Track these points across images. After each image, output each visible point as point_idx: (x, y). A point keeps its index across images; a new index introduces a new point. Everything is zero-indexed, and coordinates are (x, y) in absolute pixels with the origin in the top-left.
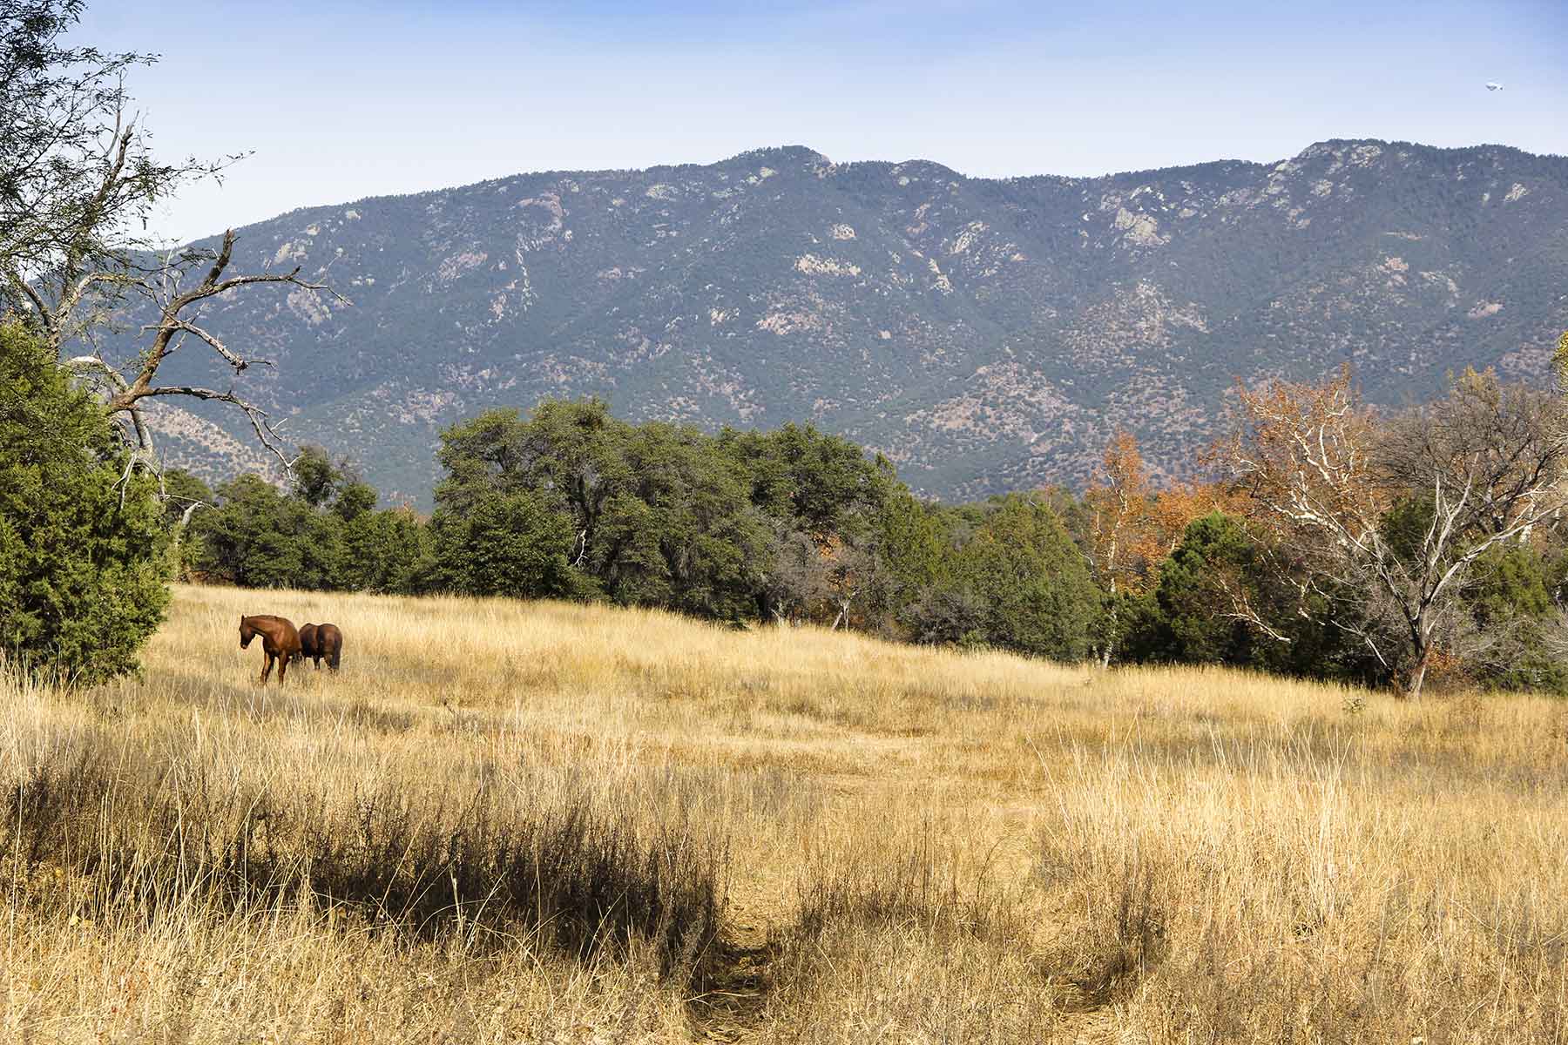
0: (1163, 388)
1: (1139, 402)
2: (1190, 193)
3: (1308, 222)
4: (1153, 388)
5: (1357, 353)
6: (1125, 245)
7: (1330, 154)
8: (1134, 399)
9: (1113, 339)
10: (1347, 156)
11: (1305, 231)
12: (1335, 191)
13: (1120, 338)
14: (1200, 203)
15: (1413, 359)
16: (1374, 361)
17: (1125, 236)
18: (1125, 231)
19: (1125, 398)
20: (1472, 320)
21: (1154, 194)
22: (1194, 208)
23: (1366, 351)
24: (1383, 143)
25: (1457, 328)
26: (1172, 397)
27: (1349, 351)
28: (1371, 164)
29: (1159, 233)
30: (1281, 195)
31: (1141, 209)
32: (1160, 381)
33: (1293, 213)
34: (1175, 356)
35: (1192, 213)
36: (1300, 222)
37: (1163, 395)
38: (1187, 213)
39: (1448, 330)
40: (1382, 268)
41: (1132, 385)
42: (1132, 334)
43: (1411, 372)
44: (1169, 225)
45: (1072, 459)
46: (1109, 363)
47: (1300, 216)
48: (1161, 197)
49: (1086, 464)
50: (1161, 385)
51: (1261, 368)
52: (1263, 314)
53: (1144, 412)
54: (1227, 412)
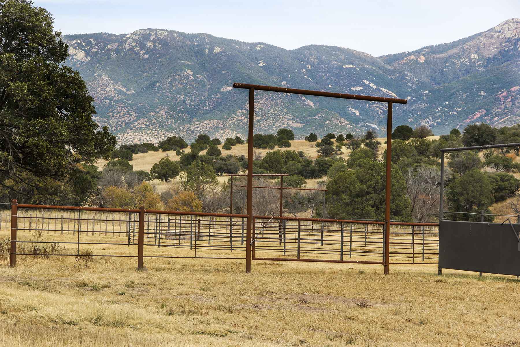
0: (127, 112)
1: (120, 116)
2: (94, 43)
3: (148, 56)
4: (124, 112)
5: (187, 102)
6: (75, 60)
7: (149, 33)
8: (118, 116)
9: (100, 94)
10: (156, 34)
11: (148, 59)
12: (155, 46)
13: (103, 94)
14: (98, 47)
15: (207, 104)
16: (193, 105)
17: (74, 57)
18: (73, 56)
19: (115, 115)
20: (223, 92)
21: (81, 43)
22: (96, 48)
23: (189, 101)
24: (167, 30)
25: (219, 94)
26: (131, 115)
27: (184, 101)
28: (165, 37)
29: (86, 57)
30: (136, 46)
31: (78, 48)
32: (125, 109)
33: (142, 52)
34: (128, 101)
35: (96, 50)
36: (145, 56)
37: (127, 114)
38: (94, 50)
39: (217, 95)
40: (186, 73)
41: (116, 111)
42: (105, 92)
43: (208, 109)
44: (89, 54)
45: (125, 136)
46: (102, 102)
47: (144, 54)
48: (84, 44)
49: (131, 139)
50: (126, 111)
51: (160, 106)
52: (153, 87)
53: (123, 120)
54: (155, 121)
